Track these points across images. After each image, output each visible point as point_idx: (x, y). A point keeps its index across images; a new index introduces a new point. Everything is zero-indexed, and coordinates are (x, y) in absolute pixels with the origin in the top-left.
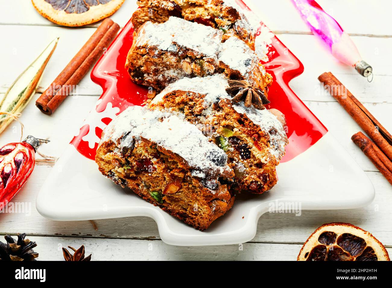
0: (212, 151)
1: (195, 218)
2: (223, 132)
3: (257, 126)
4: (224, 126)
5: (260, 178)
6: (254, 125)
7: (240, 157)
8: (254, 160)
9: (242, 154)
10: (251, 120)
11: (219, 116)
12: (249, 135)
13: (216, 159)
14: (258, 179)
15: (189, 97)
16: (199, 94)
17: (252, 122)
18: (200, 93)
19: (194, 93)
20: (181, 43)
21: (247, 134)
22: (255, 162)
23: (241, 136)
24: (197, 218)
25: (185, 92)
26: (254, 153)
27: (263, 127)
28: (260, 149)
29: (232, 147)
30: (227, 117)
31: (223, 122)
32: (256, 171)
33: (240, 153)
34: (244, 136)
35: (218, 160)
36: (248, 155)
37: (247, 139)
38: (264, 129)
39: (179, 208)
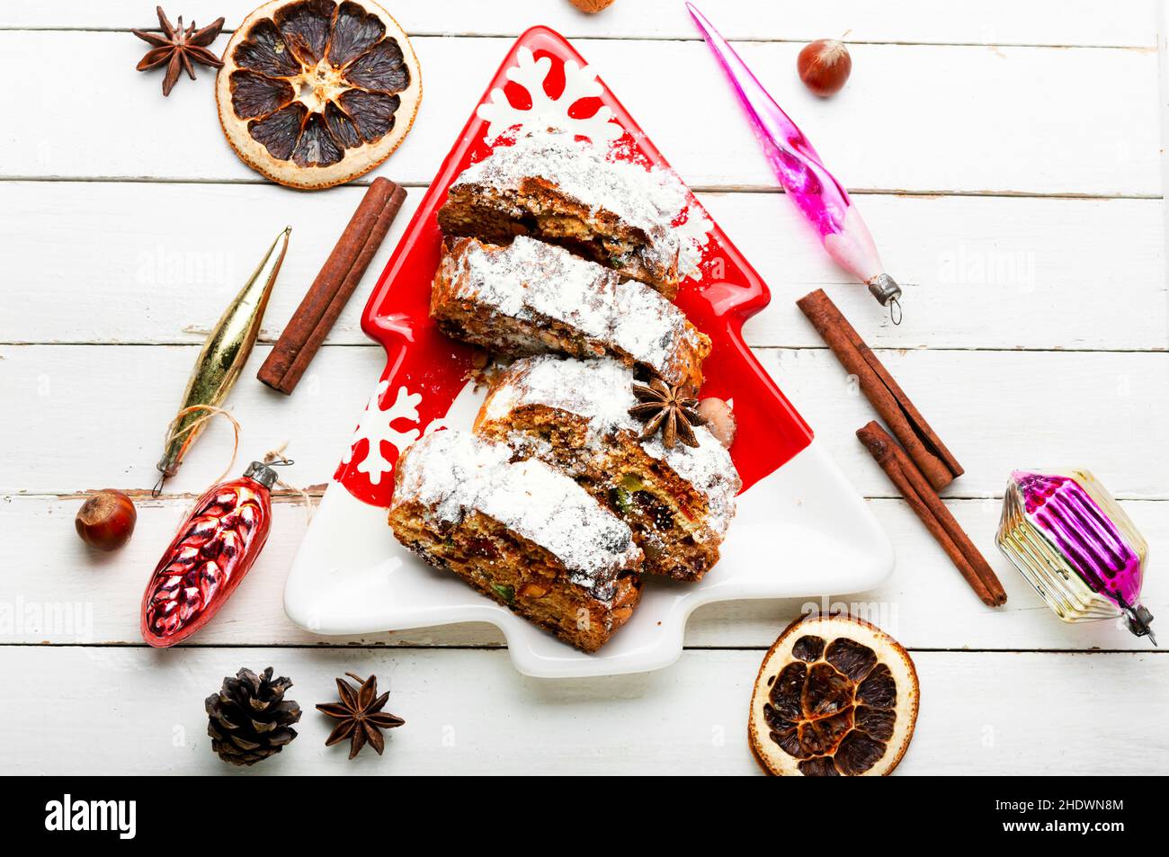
0: (606, 532)
1: (574, 634)
2: (622, 482)
3: (687, 483)
4: (624, 475)
5: (689, 563)
6: (681, 480)
7: (655, 526)
8: (680, 533)
9: (658, 521)
10: (675, 469)
11: (616, 456)
12: (671, 492)
13: (612, 545)
14: (687, 565)
15: (560, 419)
16: (578, 416)
17: (677, 474)
18: (580, 414)
19: (570, 414)
20: (541, 309)
21: (668, 491)
22: (682, 536)
23: (656, 492)
24: (578, 636)
25: (553, 409)
26: (680, 523)
27: (696, 482)
28: (690, 517)
29: (639, 509)
30: (631, 460)
31: (624, 469)
32: (682, 551)
33: (655, 520)
34: (662, 493)
35: (616, 546)
36: (668, 524)
37: (666, 499)
38: (698, 486)
39: (546, 616)
